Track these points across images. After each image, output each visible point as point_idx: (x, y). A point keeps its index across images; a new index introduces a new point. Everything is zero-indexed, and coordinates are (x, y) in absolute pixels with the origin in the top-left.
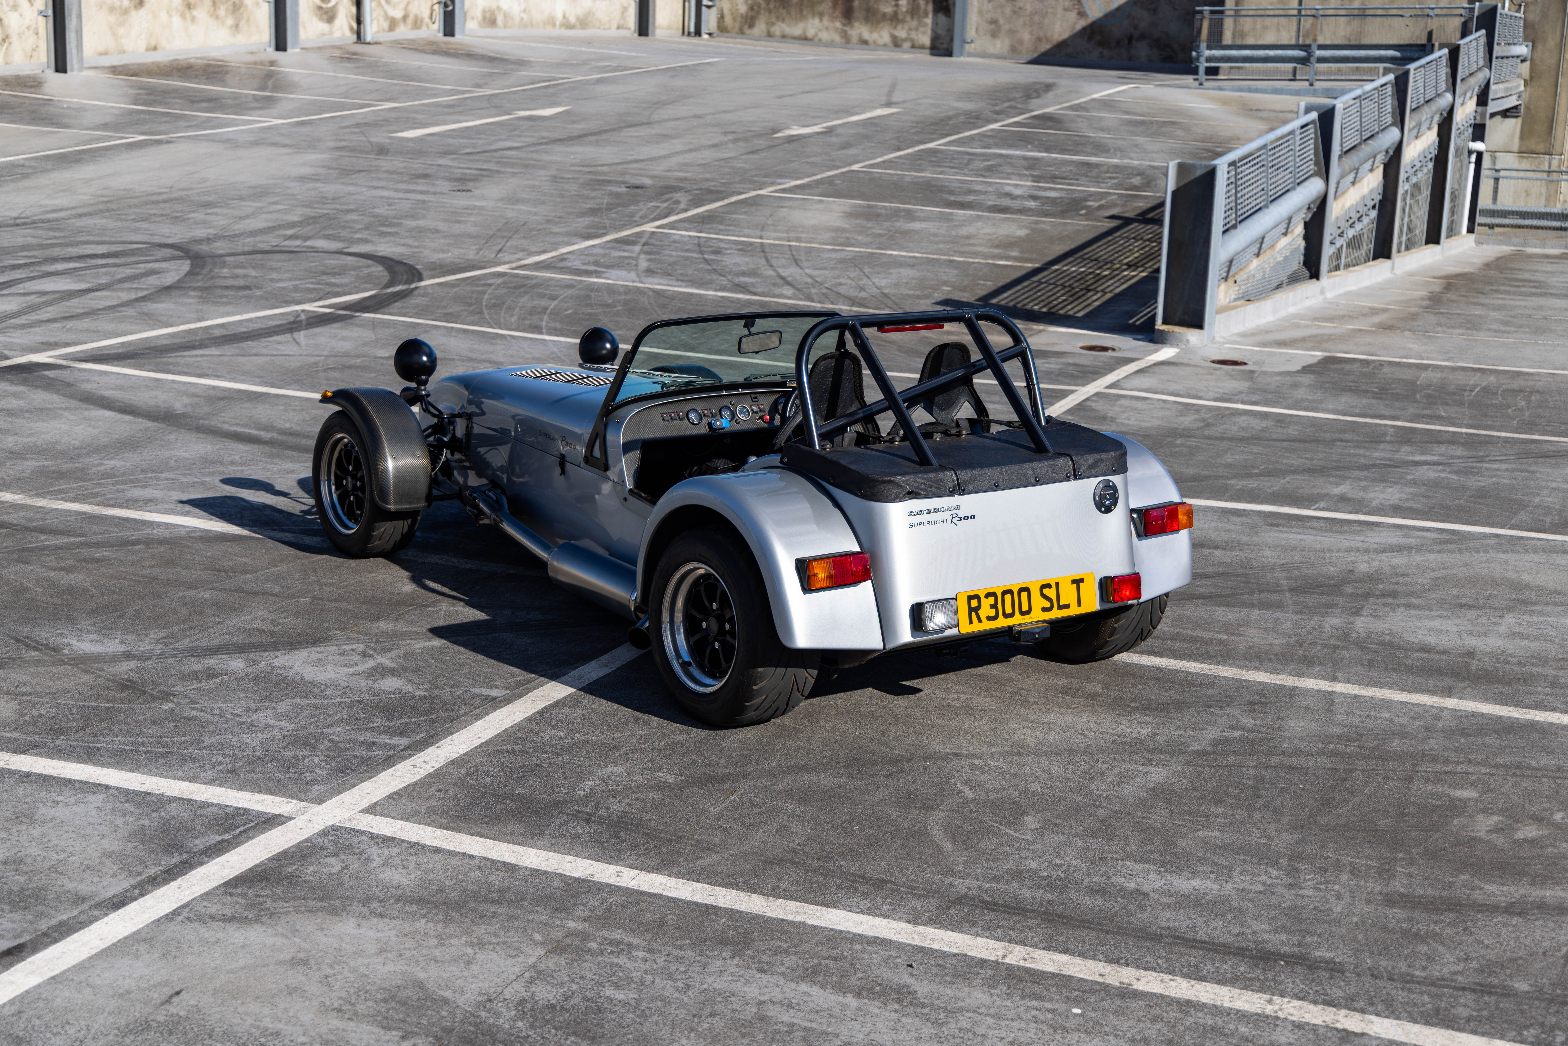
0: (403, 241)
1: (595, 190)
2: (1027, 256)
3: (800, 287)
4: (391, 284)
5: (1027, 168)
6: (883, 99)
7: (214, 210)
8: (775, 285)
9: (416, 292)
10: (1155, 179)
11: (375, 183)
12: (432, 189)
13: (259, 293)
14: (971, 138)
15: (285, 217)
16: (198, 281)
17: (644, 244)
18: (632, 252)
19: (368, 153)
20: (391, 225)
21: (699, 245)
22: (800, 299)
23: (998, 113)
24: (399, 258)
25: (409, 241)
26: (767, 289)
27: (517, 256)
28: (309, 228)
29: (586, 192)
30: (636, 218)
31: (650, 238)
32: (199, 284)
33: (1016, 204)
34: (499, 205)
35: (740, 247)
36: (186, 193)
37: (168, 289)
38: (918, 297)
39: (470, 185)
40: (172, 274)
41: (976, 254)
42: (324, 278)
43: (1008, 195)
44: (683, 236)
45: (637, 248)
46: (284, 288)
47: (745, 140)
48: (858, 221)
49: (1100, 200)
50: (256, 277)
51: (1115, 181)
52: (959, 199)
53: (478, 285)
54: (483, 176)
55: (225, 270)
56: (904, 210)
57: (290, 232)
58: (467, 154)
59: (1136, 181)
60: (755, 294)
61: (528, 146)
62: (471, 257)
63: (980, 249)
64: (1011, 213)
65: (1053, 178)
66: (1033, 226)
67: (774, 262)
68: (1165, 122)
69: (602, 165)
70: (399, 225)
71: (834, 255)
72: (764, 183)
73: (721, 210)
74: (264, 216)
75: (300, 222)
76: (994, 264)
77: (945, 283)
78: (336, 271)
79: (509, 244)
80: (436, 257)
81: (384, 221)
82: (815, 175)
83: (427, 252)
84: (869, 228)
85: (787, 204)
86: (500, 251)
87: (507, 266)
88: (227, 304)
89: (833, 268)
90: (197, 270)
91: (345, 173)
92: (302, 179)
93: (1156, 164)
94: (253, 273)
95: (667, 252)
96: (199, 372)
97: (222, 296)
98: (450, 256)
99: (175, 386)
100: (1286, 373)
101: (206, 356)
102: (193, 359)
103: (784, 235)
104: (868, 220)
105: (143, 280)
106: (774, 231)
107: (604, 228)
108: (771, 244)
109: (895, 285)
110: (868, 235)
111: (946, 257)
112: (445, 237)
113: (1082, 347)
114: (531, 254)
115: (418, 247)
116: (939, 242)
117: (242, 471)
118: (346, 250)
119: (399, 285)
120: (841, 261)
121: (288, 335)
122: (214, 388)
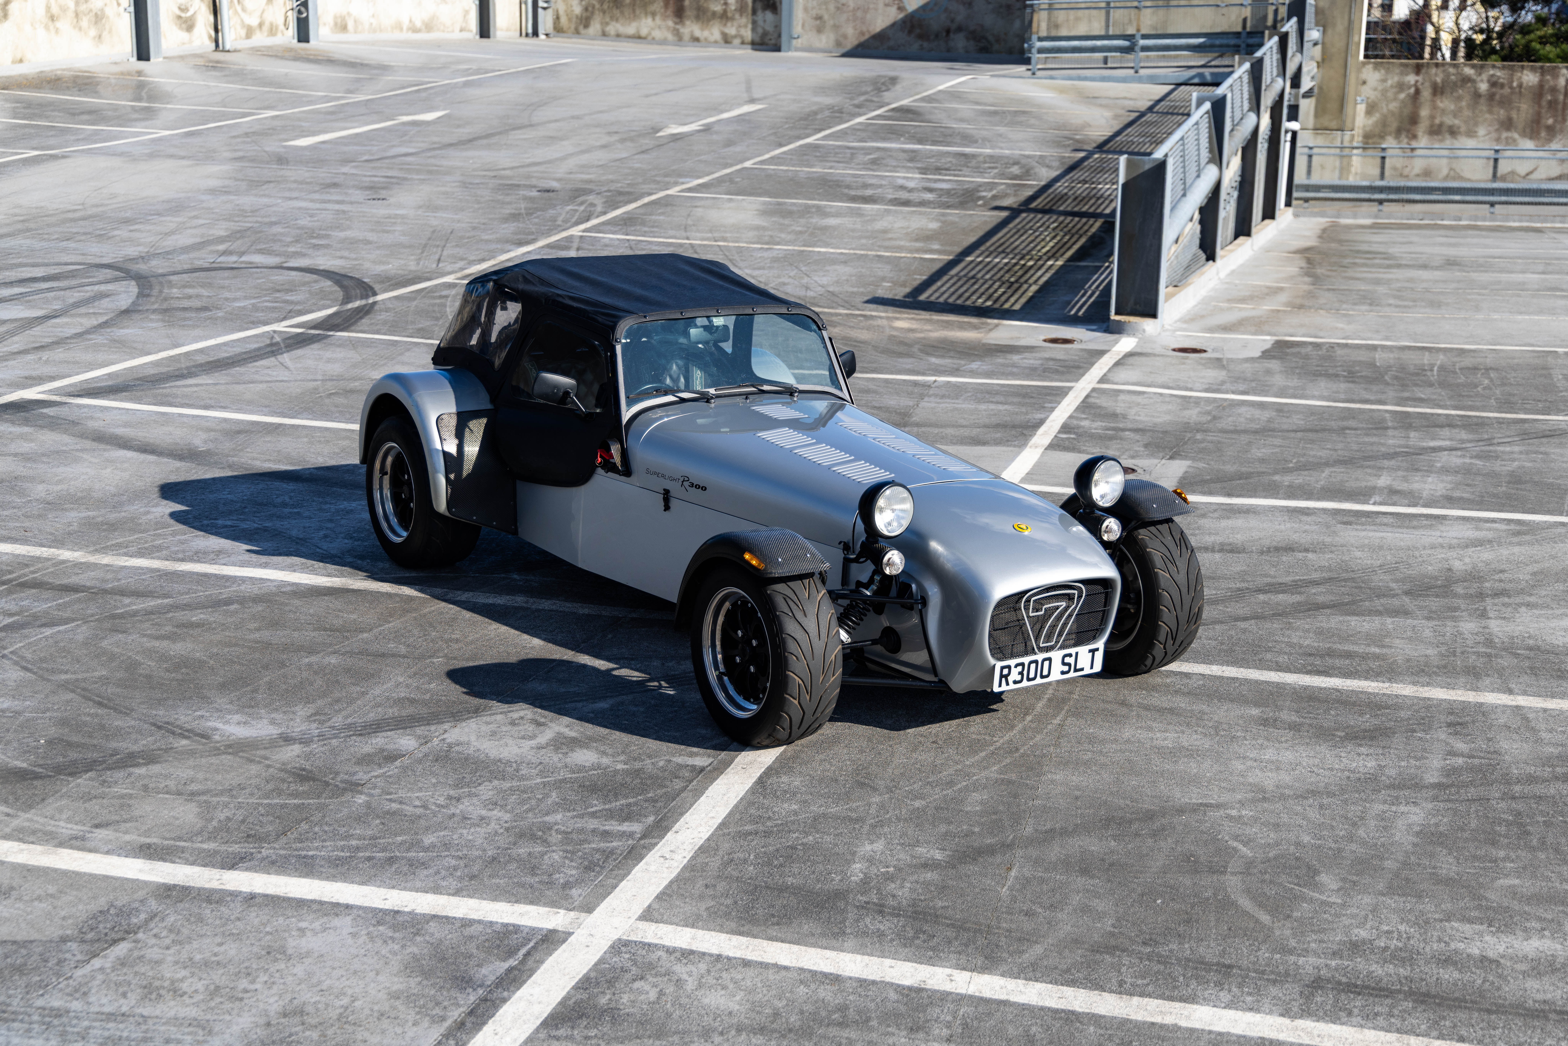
0: (338, 254)
1: (508, 195)
2: (948, 248)
4: (347, 299)
5: (911, 160)
6: (745, 96)
7: (136, 227)
9: (377, 307)
10: (1032, 168)
11: (287, 194)
12: (347, 199)
13: (220, 314)
14: (844, 133)
15: (211, 232)
16: (153, 303)
17: (578, 249)
19: (268, 163)
20: (319, 237)
21: (631, 248)
23: (859, 106)
24: (342, 272)
25: (346, 254)
27: (458, 266)
28: (239, 242)
29: (500, 197)
30: (559, 223)
31: (580, 242)
32: (156, 306)
33: (914, 196)
34: (419, 212)
36: (101, 209)
37: (126, 312)
39: (383, 193)
40: (123, 296)
41: (900, 248)
42: (278, 295)
43: (902, 188)
44: (611, 239)
46: (244, 308)
47: (632, 140)
48: (774, 219)
49: (991, 190)
50: (209, 297)
51: (996, 171)
52: (859, 193)
53: (434, 298)
54: (392, 183)
55: (175, 290)
56: (814, 206)
57: (221, 247)
58: (367, 161)
59: (1015, 170)
61: (423, 151)
62: (413, 268)
63: (902, 243)
64: (914, 206)
65: (938, 170)
66: (942, 218)
68: (1016, 112)
69: (504, 169)
70: (327, 236)
71: (766, 254)
72: (668, 183)
73: (638, 211)
74: (189, 231)
75: (228, 236)
76: (921, 258)
77: (883, 279)
78: (286, 287)
79: (445, 253)
80: (379, 269)
81: (312, 233)
82: (713, 173)
83: (368, 265)
84: (788, 226)
85: (699, 204)
86: (439, 260)
87: (453, 276)
88: (196, 326)
89: (770, 268)
90: (147, 291)
91: (255, 184)
92: (212, 191)
93: (1027, 153)
94: (205, 292)
96: (202, 403)
97: (185, 319)
98: (392, 267)
99: (185, 420)
100: (1252, 360)
101: (201, 385)
102: (189, 389)
103: (710, 235)
104: (784, 217)
105: (96, 304)
106: (698, 231)
107: (533, 233)
108: (700, 245)
109: (837, 282)
110: (790, 233)
111: (873, 253)
112: (378, 248)
113: (1045, 341)
114: (472, 263)
115: (356, 259)
116: (860, 238)
117: (298, 513)
118: (285, 265)
119: (356, 300)
120: (775, 260)
121: (273, 359)
122: (225, 420)
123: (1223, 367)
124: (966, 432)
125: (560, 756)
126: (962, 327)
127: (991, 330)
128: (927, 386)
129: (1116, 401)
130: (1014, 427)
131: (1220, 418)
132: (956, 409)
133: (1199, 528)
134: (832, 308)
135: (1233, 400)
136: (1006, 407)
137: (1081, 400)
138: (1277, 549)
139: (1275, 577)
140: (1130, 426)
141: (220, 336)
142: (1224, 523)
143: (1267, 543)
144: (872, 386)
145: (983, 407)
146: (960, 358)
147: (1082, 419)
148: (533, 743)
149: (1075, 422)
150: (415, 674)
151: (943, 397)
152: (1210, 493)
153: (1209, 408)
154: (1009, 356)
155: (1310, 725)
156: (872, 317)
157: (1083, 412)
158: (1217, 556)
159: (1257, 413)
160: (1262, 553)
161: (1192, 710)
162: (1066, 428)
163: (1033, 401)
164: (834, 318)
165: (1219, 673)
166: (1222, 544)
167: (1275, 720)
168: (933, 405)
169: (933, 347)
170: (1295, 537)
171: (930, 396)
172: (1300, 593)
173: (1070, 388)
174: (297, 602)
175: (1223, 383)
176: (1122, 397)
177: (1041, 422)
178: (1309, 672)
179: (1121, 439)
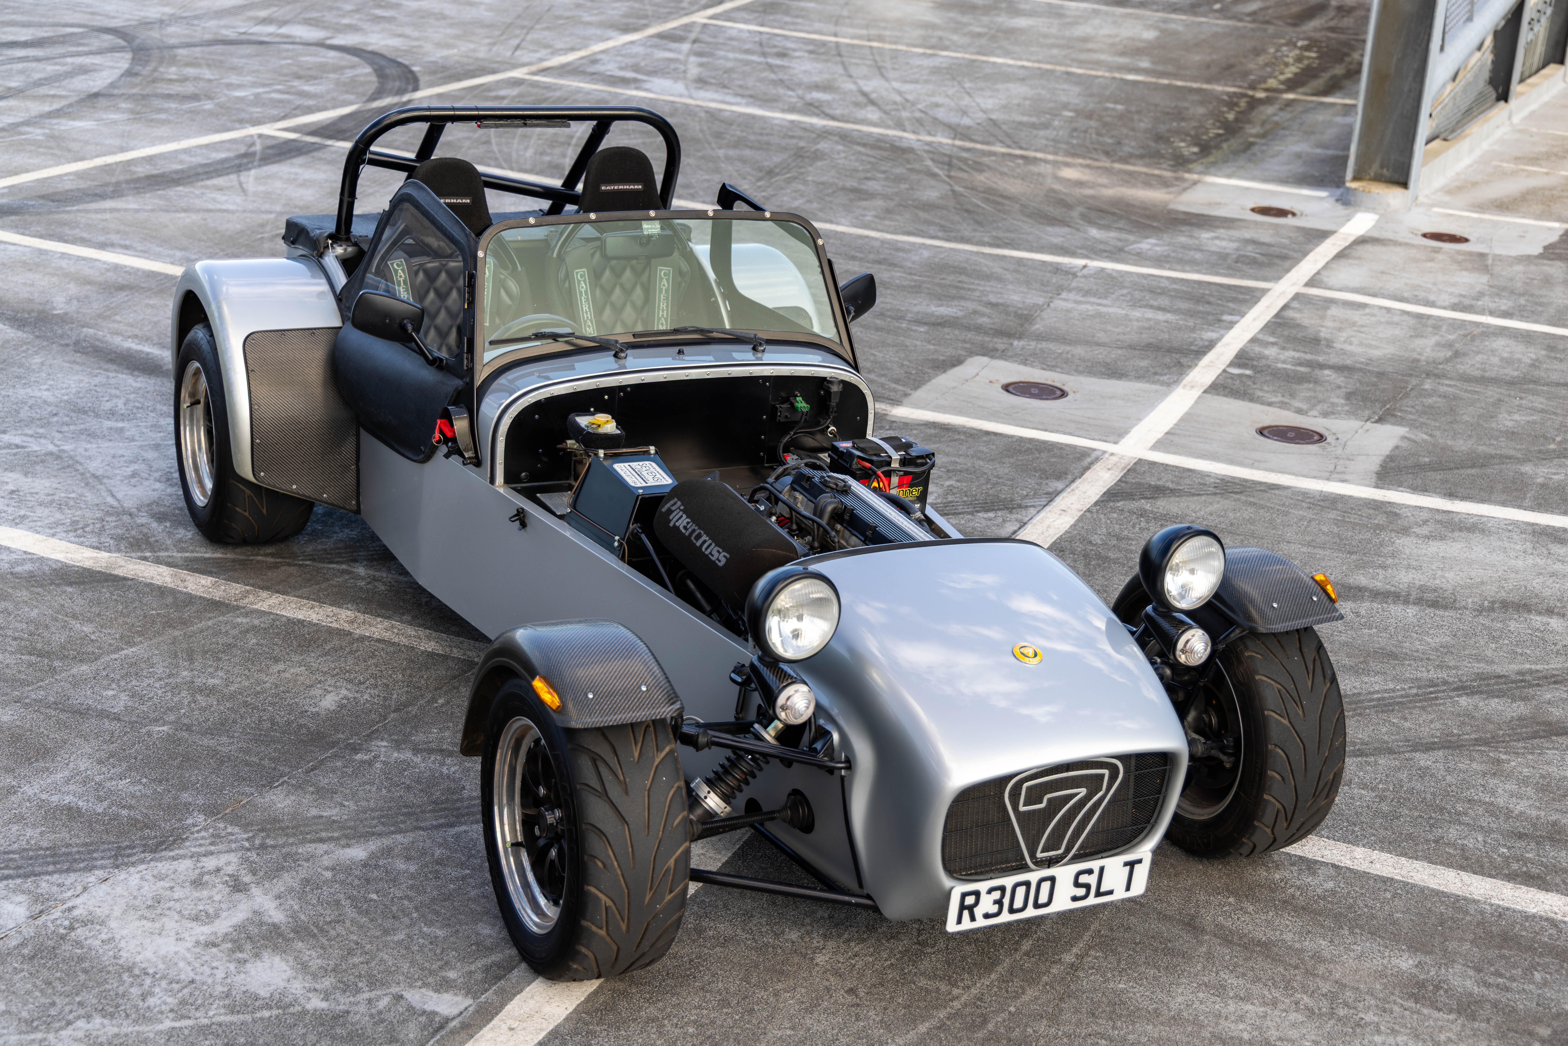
0: (400, 30)
2: (1160, 68)
3: (888, 108)
4: (378, 94)
8: (857, 104)
13: (208, 105)
16: (135, 86)
17: (695, 41)
18: (679, 52)
21: (761, 44)
22: (888, 127)
24: (392, 55)
25: (408, 31)
26: (846, 112)
27: (538, 55)
30: (684, 5)
31: (701, 32)
32: (135, 91)
35: (811, 48)
37: (94, 97)
38: (1034, 126)
40: (104, 74)
41: (1098, 64)
42: (296, 83)
44: (741, 31)
45: (686, 47)
46: (241, 99)
48: (950, 15)
50: (210, 81)
55: (173, 69)
60: (833, 118)
62: (481, 55)
63: (1103, 57)
66: (1162, 25)
67: (853, 71)
70: (398, 7)
71: (926, 62)
76: (1122, 80)
77: (1066, 106)
78: (313, 73)
79: (529, 37)
80: (438, 55)
83: (428, 47)
84: (966, 25)
86: (517, 47)
87: (525, 70)
88: (163, 122)
89: (926, 82)
90: (138, 68)
94: (207, 74)
95: (722, 53)
96: (102, 239)
97: (160, 111)
98: (456, 53)
99: (64, 263)
100: (1527, 259)
101: (118, 210)
102: (99, 216)
103: (864, 32)
104: (963, 13)
105: (65, 83)
106: (852, 26)
107: (646, 17)
108: (848, 45)
109: (1005, 107)
110: (965, 35)
111: (1063, 69)
112: (451, 25)
113: (1253, 210)
114: (556, 52)
115: (417, 39)
116: (1053, 46)
117: (122, 430)
118: (329, 42)
119: (388, 96)
120: (936, 71)
121: (233, 177)
122: (116, 267)
123: (1486, 269)
124: (1100, 354)
125: (232, 967)
126: (1148, 182)
127: (1185, 190)
128: (1071, 273)
129: (1323, 318)
130: (1170, 350)
131: (1465, 355)
132: (1099, 315)
133: (1393, 556)
134: (988, 143)
135: (1488, 326)
136: (1169, 316)
137: (1274, 311)
138: (1505, 605)
139: (1493, 662)
140: (1334, 360)
141: (188, 137)
142: (1435, 548)
143: (1491, 591)
144: (997, 269)
145: (1137, 313)
146: (1130, 232)
147: (1268, 344)
148: (203, 931)
149: (1257, 349)
150: (112, 756)
151: (1087, 293)
152: (1423, 489)
153: (1451, 337)
154: (1197, 232)
155: (1495, 1005)
156: (1035, 160)
157: (1273, 333)
158: (1411, 611)
159: (1519, 350)
160: (1480, 610)
161: (1302, 950)
162: (1242, 359)
163: (1208, 308)
164: (986, 160)
165: (1364, 867)
166: (1422, 589)
167: (1437, 988)
168: (1070, 305)
169: (1101, 211)
170: (1536, 583)
171: (1070, 291)
172: (1525, 699)
173: (1265, 291)
174: (24, 594)
175: (1481, 295)
176: (1333, 311)
177: (1210, 345)
178: (1512, 877)
179: (1316, 382)
